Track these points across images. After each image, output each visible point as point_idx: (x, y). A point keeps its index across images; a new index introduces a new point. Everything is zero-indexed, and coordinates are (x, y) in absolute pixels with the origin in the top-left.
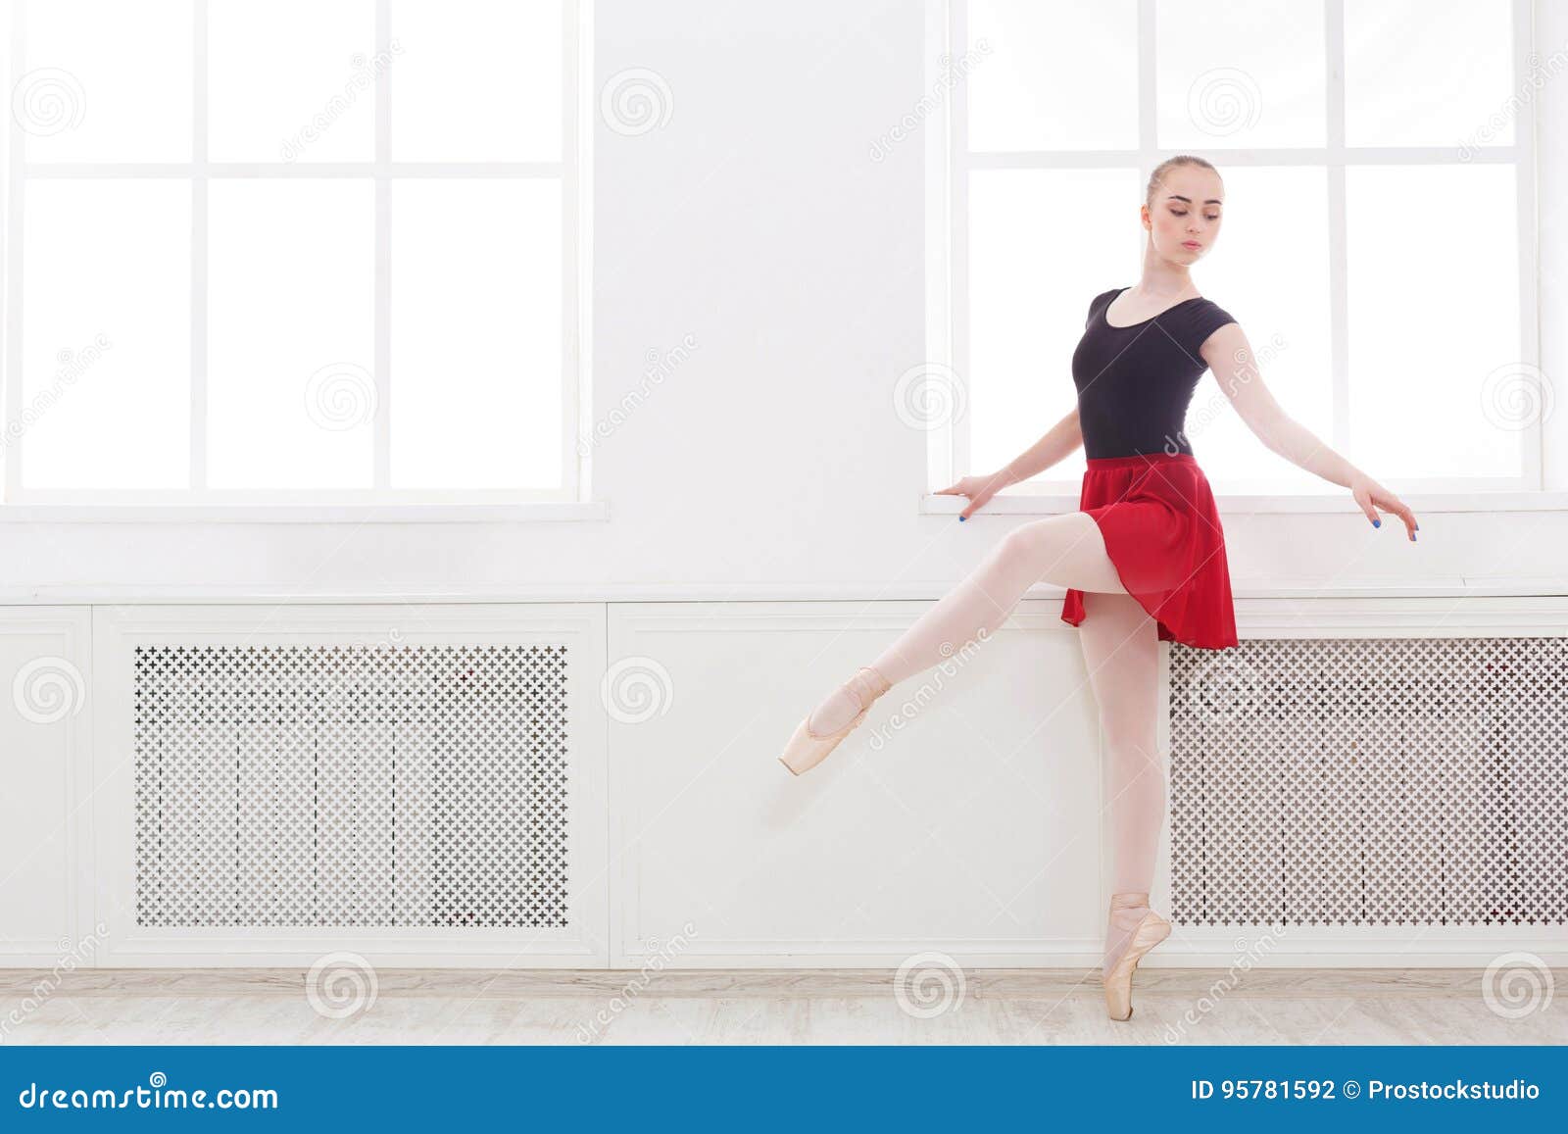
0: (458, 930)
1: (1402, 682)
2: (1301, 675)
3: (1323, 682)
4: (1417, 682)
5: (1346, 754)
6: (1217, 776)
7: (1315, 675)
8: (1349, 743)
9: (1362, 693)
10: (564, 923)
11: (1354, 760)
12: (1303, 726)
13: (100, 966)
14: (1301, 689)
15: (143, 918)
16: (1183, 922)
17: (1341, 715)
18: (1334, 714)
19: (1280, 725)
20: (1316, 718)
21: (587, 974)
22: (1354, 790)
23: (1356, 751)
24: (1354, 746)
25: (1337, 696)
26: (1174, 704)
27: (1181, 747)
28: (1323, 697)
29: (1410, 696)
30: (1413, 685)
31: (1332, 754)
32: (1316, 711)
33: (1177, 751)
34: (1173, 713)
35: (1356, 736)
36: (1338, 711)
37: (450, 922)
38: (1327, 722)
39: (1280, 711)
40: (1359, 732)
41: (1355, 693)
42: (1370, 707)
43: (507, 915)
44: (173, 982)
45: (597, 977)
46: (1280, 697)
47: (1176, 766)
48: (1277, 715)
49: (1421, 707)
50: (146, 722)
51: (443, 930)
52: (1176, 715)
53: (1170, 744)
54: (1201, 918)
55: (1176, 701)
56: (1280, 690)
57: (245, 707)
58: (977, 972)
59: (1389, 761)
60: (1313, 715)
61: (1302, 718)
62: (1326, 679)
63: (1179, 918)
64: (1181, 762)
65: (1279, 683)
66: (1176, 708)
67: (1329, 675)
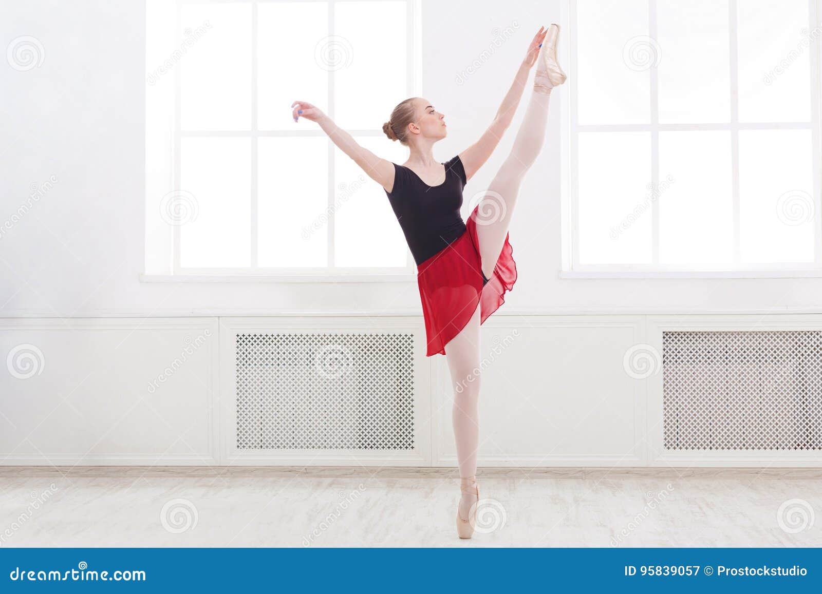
0: (369, 451)
1: (760, 349)
2: (718, 346)
3: (727, 349)
4: (766, 349)
5: (736, 379)
6: (683, 388)
7: (724, 346)
8: (738, 374)
9: (743, 354)
10: (412, 448)
11: (740, 382)
12: (718, 367)
13: (222, 465)
14: (718, 352)
15: (239, 445)
16: (669, 448)
17: (734, 363)
18: (731, 363)
19: (709, 367)
20: (724, 364)
21: (422, 468)
22: (740, 394)
23: (741, 378)
24: (740, 376)
25: (733, 355)
26: (665, 358)
27: (668, 376)
28: (727, 355)
29: (763, 355)
30: (764, 351)
31: (730, 379)
32: (724, 361)
33: (666, 378)
34: (664, 362)
35: (741, 372)
36: (733, 361)
37: (366, 447)
38: (728, 366)
39: (709, 361)
40: (742, 370)
41: (740, 354)
42: (746, 360)
43: (389, 445)
44: (252, 471)
45: (427, 470)
46: (709, 355)
47: (666, 384)
48: (707, 363)
49: (767, 360)
50: (241, 365)
51: (363, 451)
52: (666, 363)
53: (663, 375)
54: (676, 447)
55: (666, 357)
56: (709, 352)
57: (275, 359)
58: (583, 469)
59: (754, 382)
60: (722, 363)
61: (718, 364)
62: (728, 348)
63: (667, 446)
64: (668, 382)
65: (709, 349)
66: (666, 360)
67: (729, 346)
